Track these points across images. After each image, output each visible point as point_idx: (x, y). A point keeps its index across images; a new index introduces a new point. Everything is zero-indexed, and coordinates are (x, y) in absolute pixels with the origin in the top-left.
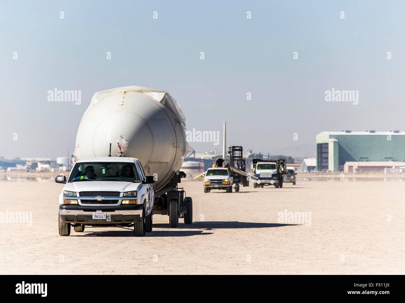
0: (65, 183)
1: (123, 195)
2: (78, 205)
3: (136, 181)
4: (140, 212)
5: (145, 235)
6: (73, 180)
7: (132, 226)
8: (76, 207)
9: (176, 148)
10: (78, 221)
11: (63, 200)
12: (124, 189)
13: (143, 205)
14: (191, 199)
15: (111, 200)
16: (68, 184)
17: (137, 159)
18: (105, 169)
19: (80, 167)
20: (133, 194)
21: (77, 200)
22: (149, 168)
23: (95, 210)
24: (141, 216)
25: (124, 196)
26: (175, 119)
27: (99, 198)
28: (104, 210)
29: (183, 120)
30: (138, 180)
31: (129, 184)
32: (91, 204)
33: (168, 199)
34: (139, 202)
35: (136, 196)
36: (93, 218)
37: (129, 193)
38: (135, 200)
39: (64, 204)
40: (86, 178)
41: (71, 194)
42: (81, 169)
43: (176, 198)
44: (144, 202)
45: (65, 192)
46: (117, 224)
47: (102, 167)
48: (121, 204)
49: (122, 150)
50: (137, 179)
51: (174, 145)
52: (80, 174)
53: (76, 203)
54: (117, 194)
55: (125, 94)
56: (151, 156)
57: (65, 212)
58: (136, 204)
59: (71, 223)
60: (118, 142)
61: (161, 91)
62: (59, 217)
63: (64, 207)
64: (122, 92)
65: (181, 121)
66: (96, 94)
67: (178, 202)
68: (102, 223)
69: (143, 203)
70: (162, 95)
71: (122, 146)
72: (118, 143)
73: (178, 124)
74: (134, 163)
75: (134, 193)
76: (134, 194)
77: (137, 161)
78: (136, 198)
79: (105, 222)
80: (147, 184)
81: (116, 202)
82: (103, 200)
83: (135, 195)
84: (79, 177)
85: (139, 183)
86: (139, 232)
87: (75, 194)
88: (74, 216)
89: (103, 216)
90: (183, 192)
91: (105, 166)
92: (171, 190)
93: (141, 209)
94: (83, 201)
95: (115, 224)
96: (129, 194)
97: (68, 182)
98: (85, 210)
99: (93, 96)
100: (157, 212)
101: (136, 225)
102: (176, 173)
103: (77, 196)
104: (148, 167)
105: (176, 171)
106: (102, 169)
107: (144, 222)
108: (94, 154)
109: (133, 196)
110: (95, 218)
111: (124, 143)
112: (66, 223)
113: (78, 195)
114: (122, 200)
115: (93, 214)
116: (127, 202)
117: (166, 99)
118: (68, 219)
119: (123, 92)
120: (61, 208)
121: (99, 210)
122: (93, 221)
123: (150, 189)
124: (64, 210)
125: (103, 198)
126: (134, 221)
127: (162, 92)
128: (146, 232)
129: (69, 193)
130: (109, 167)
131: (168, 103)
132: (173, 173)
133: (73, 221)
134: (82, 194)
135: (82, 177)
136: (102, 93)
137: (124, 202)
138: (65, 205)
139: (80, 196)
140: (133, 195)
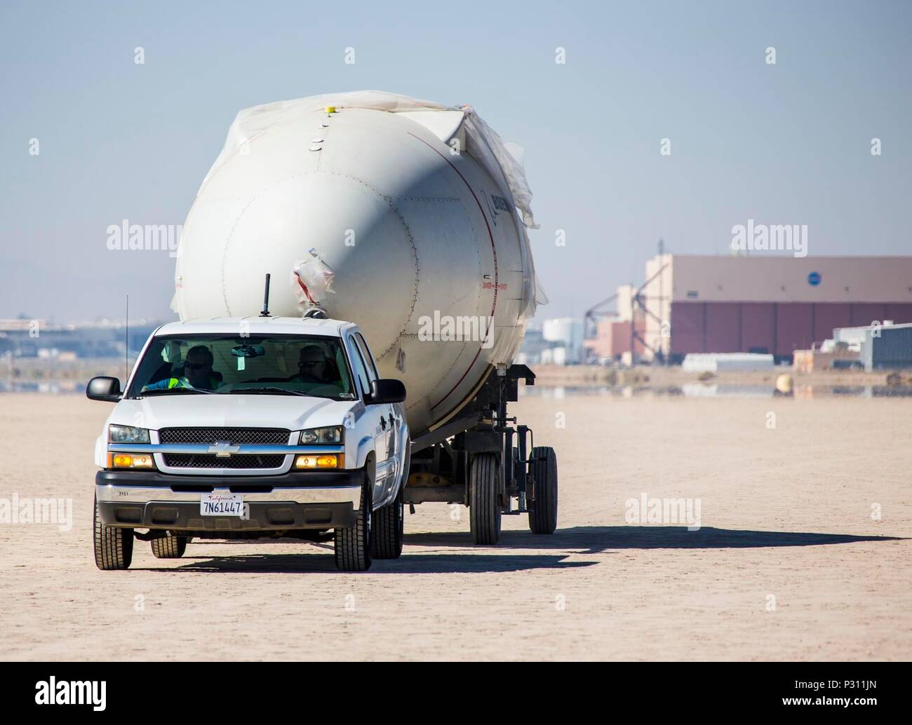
0: (118, 401)
1: (300, 438)
2: (154, 470)
3: (342, 396)
4: (351, 495)
5: (371, 568)
6: (143, 390)
7: (328, 537)
8: (149, 477)
9: (494, 289)
10: (155, 522)
11: (108, 455)
12: (302, 420)
13: (363, 473)
14: (554, 455)
15: (262, 456)
16: (125, 403)
17: (353, 325)
18: (246, 357)
19: (168, 348)
20: (331, 435)
21: (152, 454)
22: (402, 354)
23: (207, 488)
24: (356, 507)
25: (300, 444)
26: (493, 196)
27: (222, 450)
28: (237, 486)
29: (524, 201)
30: (350, 392)
31: (321, 405)
32: (195, 466)
33: (466, 453)
34: (350, 463)
35: (341, 444)
36: (203, 512)
37: (317, 432)
38: (337, 455)
39: (111, 467)
40: (186, 384)
41: (132, 435)
42: (168, 357)
43: (490, 449)
44: (368, 461)
45: (114, 430)
46: (280, 531)
47: (236, 348)
48: (294, 469)
49: (311, 294)
50: (347, 388)
51: (487, 281)
52: (165, 371)
53: (149, 463)
54: (279, 435)
55: (331, 114)
56: (410, 316)
57: (111, 493)
58: (341, 467)
59: (135, 530)
60: (297, 268)
61: (452, 106)
62: (95, 508)
63: (110, 476)
64: (324, 109)
65: (516, 202)
66: (243, 116)
67: (498, 464)
68: (230, 529)
69: (363, 465)
70: (454, 119)
71: (311, 283)
72: (296, 273)
73: (503, 214)
74: (339, 338)
75: (334, 433)
76: (335, 436)
77: (348, 330)
78: (339, 449)
79: (241, 528)
80: (384, 405)
81: (277, 460)
82: (234, 456)
83: (338, 439)
84: (165, 381)
85: (354, 400)
86: (351, 561)
87: (145, 435)
88: (141, 505)
89: (235, 507)
90: (523, 430)
91: (244, 347)
92: (476, 423)
93: (355, 485)
94: (170, 459)
95: (274, 532)
96: (318, 437)
97: (127, 398)
98: (177, 488)
99: (234, 123)
100: (434, 494)
101: (339, 533)
102: (495, 371)
103: (152, 443)
104: (400, 350)
105: (495, 364)
106: (236, 356)
107: (365, 525)
108: (228, 308)
109: (330, 443)
110: (207, 514)
111: (317, 272)
112: (116, 529)
113: (155, 439)
114: (297, 456)
115: (202, 498)
116: (312, 463)
117: (469, 132)
118: (123, 515)
119: (327, 111)
120: (101, 480)
121: (222, 485)
122: (203, 521)
123: (392, 419)
124: (110, 486)
125: (236, 450)
126: (333, 521)
127: (455, 110)
128: (374, 558)
129: (127, 431)
130: (257, 348)
131: (476, 144)
132: (486, 371)
133: (137, 521)
134: (167, 435)
135: (173, 382)
136: (263, 111)
137: (301, 463)
138: (114, 469)
139: (162, 441)
140: (331, 438)
